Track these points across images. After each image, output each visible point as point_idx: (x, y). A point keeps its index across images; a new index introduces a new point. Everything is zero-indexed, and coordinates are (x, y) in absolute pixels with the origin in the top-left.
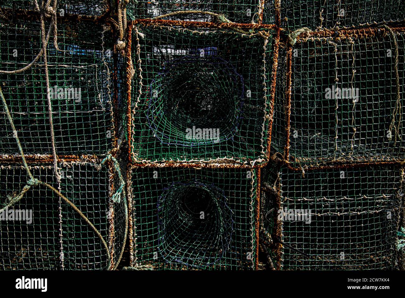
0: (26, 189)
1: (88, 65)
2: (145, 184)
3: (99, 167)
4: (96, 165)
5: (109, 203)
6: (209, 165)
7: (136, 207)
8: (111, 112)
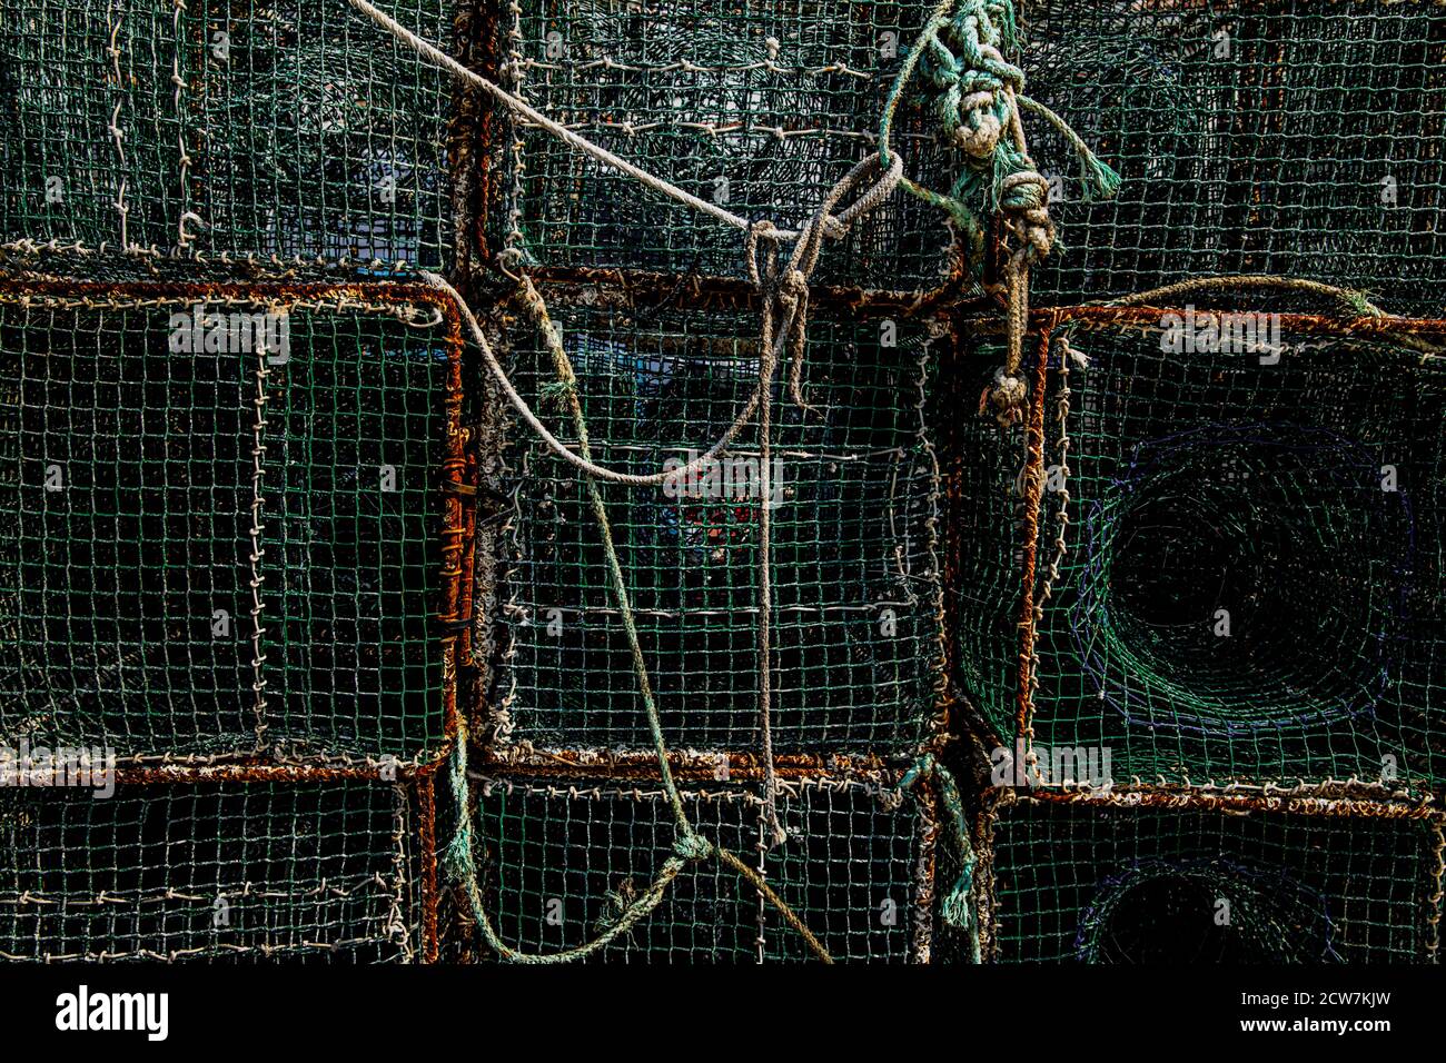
0: (672, 872)
1: (871, 451)
2: (1036, 863)
3: (895, 800)
4: (884, 793)
5: (916, 927)
6: (1295, 803)
7: (1003, 945)
8: (938, 609)
